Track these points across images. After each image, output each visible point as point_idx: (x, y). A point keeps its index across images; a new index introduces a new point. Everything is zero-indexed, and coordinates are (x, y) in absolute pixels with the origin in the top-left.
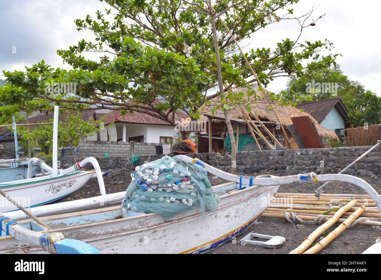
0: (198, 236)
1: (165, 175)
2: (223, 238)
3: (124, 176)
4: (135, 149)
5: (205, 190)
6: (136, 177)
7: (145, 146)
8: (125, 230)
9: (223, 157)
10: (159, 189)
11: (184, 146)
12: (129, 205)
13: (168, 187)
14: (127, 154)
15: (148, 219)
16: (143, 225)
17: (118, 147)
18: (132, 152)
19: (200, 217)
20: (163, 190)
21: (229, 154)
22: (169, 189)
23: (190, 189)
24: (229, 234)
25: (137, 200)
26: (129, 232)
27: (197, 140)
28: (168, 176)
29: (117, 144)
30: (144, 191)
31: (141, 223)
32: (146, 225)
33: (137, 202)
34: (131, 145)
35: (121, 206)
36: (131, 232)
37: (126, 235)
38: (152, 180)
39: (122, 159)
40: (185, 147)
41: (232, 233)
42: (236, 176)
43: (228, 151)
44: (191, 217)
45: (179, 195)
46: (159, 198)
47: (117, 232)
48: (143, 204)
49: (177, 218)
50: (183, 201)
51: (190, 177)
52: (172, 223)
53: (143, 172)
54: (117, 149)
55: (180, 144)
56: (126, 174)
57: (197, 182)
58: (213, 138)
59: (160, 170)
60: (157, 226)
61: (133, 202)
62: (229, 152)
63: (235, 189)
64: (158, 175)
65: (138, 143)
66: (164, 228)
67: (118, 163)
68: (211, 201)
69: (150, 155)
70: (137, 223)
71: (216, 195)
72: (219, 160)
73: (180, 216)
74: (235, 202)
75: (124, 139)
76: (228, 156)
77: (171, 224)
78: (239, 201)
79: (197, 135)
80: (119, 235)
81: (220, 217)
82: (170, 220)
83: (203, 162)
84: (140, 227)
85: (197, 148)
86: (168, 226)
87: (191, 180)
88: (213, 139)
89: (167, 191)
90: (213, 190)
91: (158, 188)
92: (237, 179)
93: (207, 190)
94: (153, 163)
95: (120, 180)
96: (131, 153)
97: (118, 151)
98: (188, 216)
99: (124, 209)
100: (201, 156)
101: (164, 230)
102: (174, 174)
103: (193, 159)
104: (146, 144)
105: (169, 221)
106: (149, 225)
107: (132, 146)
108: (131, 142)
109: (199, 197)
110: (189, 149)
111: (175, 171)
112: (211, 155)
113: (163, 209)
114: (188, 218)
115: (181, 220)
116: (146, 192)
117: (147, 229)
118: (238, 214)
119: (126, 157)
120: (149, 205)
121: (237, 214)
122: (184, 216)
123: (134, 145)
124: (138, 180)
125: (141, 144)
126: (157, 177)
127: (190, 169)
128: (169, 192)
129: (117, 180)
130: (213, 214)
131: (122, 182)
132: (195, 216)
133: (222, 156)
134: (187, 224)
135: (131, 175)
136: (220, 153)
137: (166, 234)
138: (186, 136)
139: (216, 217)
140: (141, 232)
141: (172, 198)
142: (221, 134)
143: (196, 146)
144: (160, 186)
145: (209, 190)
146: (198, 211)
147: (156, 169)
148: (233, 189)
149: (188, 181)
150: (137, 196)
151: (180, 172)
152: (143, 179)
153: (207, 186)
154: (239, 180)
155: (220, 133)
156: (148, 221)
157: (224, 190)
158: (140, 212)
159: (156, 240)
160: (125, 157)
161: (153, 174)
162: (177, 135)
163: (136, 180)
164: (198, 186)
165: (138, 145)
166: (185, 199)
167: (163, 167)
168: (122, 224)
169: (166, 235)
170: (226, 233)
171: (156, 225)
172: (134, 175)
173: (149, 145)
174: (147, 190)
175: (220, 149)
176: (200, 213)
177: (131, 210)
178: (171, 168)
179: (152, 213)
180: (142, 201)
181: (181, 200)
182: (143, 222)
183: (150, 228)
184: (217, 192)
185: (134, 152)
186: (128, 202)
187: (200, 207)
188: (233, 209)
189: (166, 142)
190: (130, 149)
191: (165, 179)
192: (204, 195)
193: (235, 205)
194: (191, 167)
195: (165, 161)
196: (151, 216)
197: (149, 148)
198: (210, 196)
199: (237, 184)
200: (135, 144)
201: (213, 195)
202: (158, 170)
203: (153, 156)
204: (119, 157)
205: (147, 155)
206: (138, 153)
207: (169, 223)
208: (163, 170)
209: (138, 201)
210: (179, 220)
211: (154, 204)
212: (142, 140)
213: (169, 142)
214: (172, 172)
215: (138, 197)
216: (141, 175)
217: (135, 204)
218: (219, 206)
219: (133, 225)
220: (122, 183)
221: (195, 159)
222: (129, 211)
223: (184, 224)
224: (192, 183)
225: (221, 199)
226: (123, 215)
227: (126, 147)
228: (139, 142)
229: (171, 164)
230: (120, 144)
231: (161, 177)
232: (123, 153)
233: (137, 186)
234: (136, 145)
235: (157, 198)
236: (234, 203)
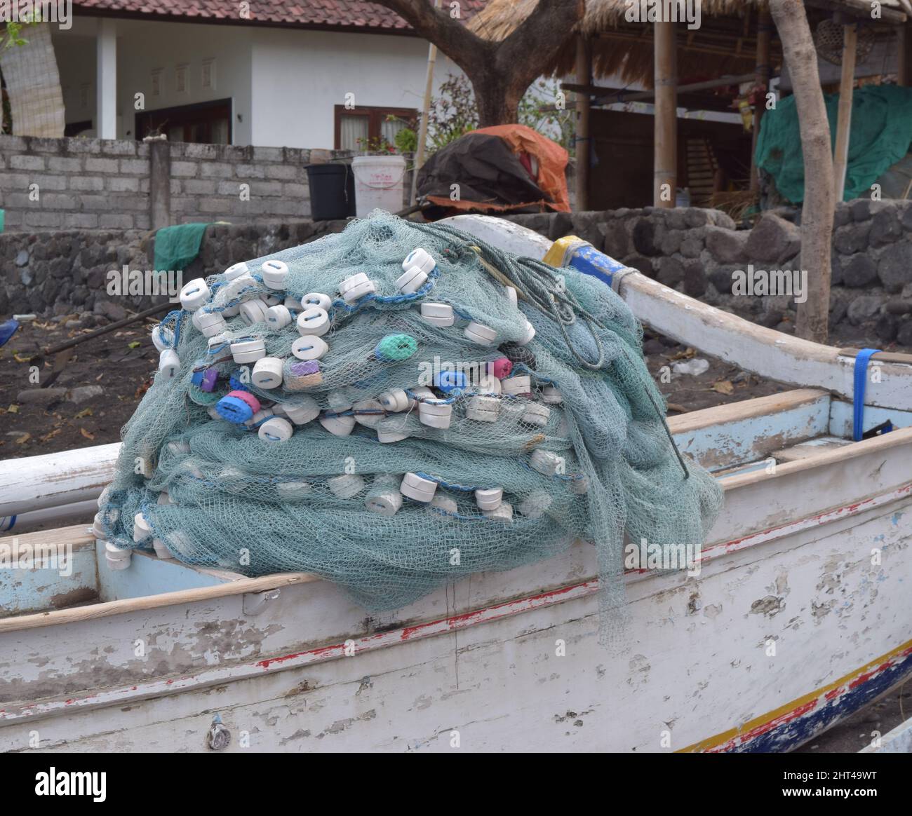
0: (580, 723)
1: (368, 338)
2: (738, 742)
3: (106, 353)
4: (175, 186)
5: (622, 436)
6: (183, 347)
7: (243, 170)
8: (115, 677)
9: (744, 235)
10: (329, 424)
11: (492, 166)
12: (141, 523)
13: (389, 414)
14: (126, 219)
15: (263, 609)
16: (228, 647)
17: (70, 174)
18: (160, 206)
19: (593, 606)
20: (357, 429)
21: (789, 218)
22: (392, 423)
23: (531, 427)
24: (776, 714)
25: (192, 489)
26: (143, 689)
27: (579, 129)
28: (389, 342)
29: (63, 151)
30: (239, 438)
31: (215, 635)
32: (251, 648)
33: (193, 506)
34: (150, 158)
35: (91, 528)
36: (159, 686)
37: (126, 705)
38: (289, 363)
39: (95, 251)
40: (501, 172)
41: (798, 712)
42: (832, 351)
43: (780, 201)
44: (536, 603)
45: (457, 459)
46: (331, 482)
47: (71, 687)
48: (231, 515)
49: (441, 610)
50: (482, 503)
51: (527, 347)
52: (412, 635)
53: (233, 315)
54: (62, 186)
55: (466, 150)
56: (124, 341)
57: (578, 383)
58: (682, 113)
59: (337, 305)
60: (317, 652)
61: (167, 507)
62: (783, 209)
63: (819, 436)
64: (324, 337)
65: (195, 149)
66: (359, 670)
67: (69, 273)
68: (662, 507)
69: (277, 222)
70: (195, 631)
71: (694, 467)
72: (716, 257)
73: (467, 597)
74: (817, 515)
75: (108, 126)
76: (777, 229)
77: (405, 642)
78: (845, 512)
79: (576, 97)
80: (81, 703)
81: (718, 609)
82: (403, 616)
83: (615, 264)
84: (211, 658)
85: (576, 181)
86: (389, 656)
87: (532, 365)
88: (681, 123)
89: (385, 438)
90: (676, 439)
91: (323, 414)
92: (836, 370)
93: (641, 434)
94: (293, 258)
95: (81, 381)
96: (150, 213)
97: (67, 201)
98: (518, 599)
99: (110, 547)
100: (603, 228)
101: (365, 682)
102: (426, 327)
103: (549, 244)
104: (248, 153)
105: (393, 627)
106: (270, 645)
107: (159, 162)
108: (152, 144)
109: (589, 479)
110: (521, 183)
111: (437, 312)
112: (668, 227)
113: (356, 547)
114: (517, 607)
115: (469, 622)
116: (246, 442)
117: (254, 669)
118: (837, 593)
119: (122, 237)
120: (268, 520)
121: (830, 591)
122: (491, 596)
123: (168, 160)
124: (198, 364)
125: (213, 154)
126: (320, 346)
127: (533, 299)
128: (395, 444)
129: (64, 378)
130: (672, 591)
131: (98, 390)
132: (556, 598)
133: (739, 228)
134: (510, 648)
135: (155, 332)
136: (726, 209)
137: (374, 704)
138: (509, 100)
139: (692, 606)
140: (219, 686)
141: (412, 478)
142: (735, 88)
143: (568, 170)
144: (336, 402)
145: (650, 438)
146: (581, 569)
147: (313, 295)
148: (812, 433)
149: (520, 372)
150: (190, 465)
151: (464, 319)
152: (231, 358)
153: (638, 413)
154: (849, 378)
155: (728, 80)
156: (261, 624)
157: (748, 444)
158: (212, 564)
159: (311, 738)
160: (111, 237)
161: (291, 328)
162: (448, 97)
163: (185, 367)
164: (585, 409)
165: (198, 161)
166: (496, 485)
167: (357, 283)
168: (97, 638)
169: (372, 714)
170: (759, 711)
171: (313, 647)
172: (170, 335)
173: (264, 163)
174: (255, 429)
175: (723, 187)
176: (594, 579)
177: (152, 552)
178: (410, 290)
179: (289, 570)
180: (224, 494)
181: (468, 497)
182: (232, 625)
183: (274, 666)
184: (704, 449)
185: (168, 204)
186: (138, 506)
187: (593, 542)
188: (804, 561)
189: (375, 143)
190: (145, 187)
191: (372, 359)
192: (619, 469)
193: (818, 535)
194: (534, 290)
195: (369, 246)
196: (284, 588)
197: (266, 180)
198: (655, 475)
199: (837, 403)
200: (174, 153)
201: (674, 469)
202: (325, 299)
203: (291, 231)
204: (74, 235)
205: (250, 223)
206: (200, 214)
207: (397, 636)
208: (358, 300)
209: (197, 500)
210: (459, 623)
211: (298, 514)
212: (224, 130)
213: (392, 141)
214: (414, 314)
215: (197, 474)
216: (218, 332)
217: (177, 514)
218: (713, 537)
219: (166, 645)
220: (97, 399)
221: (563, 241)
222: (144, 560)
223: (486, 645)
224: (541, 388)
225: (730, 492)
226: (104, 582)
227: (120, 175)
228: (199, 140)
229: (405, 264)
230: (84, 155)
231: (341, 345)
232: (99, 212)
233: (190, 403)
234: (184, 158)
235: (318, 481)
236: (812, 523)
